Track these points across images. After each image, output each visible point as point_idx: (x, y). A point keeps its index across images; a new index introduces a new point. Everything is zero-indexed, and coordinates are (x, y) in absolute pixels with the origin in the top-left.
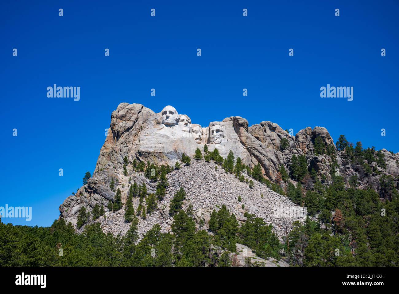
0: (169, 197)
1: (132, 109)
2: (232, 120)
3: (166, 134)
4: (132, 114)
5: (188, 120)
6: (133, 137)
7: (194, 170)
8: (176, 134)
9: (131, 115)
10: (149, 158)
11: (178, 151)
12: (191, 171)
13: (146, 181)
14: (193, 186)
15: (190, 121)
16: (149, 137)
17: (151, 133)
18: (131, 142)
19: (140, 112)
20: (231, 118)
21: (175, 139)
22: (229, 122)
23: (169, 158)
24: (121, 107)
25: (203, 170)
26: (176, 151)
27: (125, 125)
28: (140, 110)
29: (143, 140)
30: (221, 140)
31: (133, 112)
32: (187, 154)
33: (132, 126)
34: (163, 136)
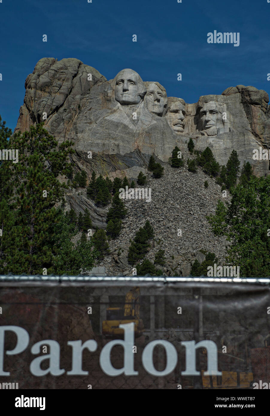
0: (128, 235)
1: (62, 71)
2: (239, 92)
3: (122, 121)
4: (61, 80)
5: (160, 91)
6: (65, 125)
7: (170, 187)
8: (139, 122)
9: (59, 82)
10: (93, 164)
11: (143, 152)
12: (163, 188)
13: (89, 205)
14: (166, 217)
15: (164, 93)
16: (94, 126)
17: (97, 119)
18: (62, 135)
19: (75, 76)
20: (237, 88)
21: (138, 131)
22: (233, 95)
23: (127, 164)
24: (42, 68)
25: (185, 188)
26: (138, 151)
27: (51, 102)
28: (76, 72)
29: (82, 132)
30: (218, 130)
31: (63, 76)
32: (158, 157)
33: (62, 102)
34: (117, 125)
